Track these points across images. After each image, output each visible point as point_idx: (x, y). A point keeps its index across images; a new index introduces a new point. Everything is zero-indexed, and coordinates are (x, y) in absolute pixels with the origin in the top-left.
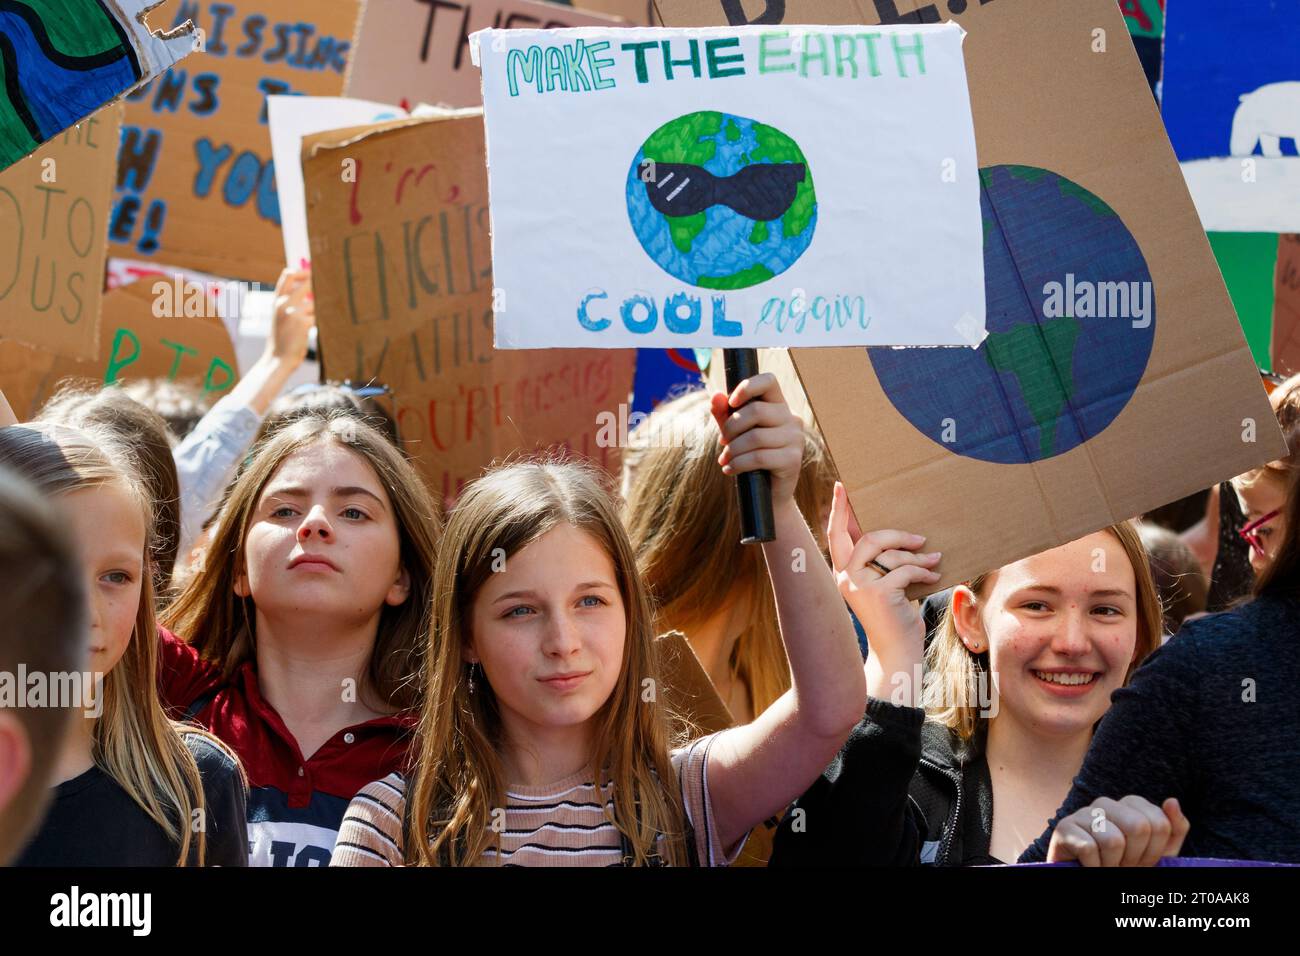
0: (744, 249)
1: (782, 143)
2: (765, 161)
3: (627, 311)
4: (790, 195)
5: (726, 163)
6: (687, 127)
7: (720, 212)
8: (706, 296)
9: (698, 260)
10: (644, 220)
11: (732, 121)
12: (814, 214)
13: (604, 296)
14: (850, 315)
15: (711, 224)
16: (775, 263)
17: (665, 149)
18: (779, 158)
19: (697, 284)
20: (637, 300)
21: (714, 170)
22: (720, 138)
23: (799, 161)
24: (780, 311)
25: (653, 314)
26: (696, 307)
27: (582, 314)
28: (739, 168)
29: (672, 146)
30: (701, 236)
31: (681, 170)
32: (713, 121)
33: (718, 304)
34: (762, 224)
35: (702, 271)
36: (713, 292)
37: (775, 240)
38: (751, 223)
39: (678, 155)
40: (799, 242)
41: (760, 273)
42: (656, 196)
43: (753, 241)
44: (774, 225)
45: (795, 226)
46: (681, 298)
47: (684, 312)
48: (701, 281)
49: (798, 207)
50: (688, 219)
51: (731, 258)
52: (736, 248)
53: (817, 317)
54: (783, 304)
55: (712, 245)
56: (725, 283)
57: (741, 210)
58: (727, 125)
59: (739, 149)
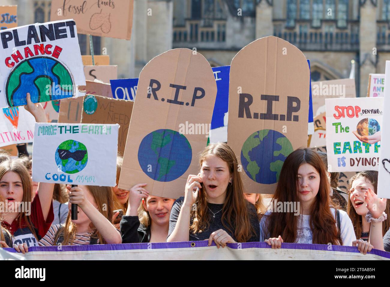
0: (74, 166)
1: (83, 147)
2: (80, 150)
3: (53, 177)
4: (83, 157)
5: (73, 150)
6: (67, 143)
7: (71, 159)
8: (67, 174)
9: (66, 168)
10: (58, 160)
11: (75, 142)
12: (87, 160)
13: (50, 173)
14: (92, 180)
15: (69, 161)
16: (79, 169)
17: (63, 147)
18: (82, 149)
19: (66, 172)
20: (55, 175)
21: (71, 151)
22: (73, 145)
23: (86, 150)
24: (80, 178)
25: (58, 177)
26: (65, 177)
27: (46, 177)
28: (75, 151)
29: (64, 146)
30: (67, 163)
31: (65, 151)
32: (72, 141)
33: (69, 176)
34: (78, 162)
35: (67, 170)
36: (68, 174)
37: (80, 165)
38: (76, 161)
39: (65, 148)
40: (84, 165)
41: (77, 171)
42: (60, 156)
43: (76, 165)
44: (80, 162)
45: (84, 162)
46: (63, 175)
47: (63, 177)
48: (67, 172)
49: (84, 159)
50: (65, 160)
51: (72, 168)
52: (73, 166)
53: (86, 180)
54: (80, 177)
55: (69, 165)
56: (70, 172)
57: (74, 159)
58: (74, 142)
59: (76, 147)
